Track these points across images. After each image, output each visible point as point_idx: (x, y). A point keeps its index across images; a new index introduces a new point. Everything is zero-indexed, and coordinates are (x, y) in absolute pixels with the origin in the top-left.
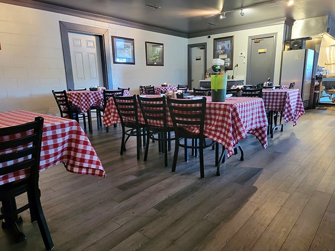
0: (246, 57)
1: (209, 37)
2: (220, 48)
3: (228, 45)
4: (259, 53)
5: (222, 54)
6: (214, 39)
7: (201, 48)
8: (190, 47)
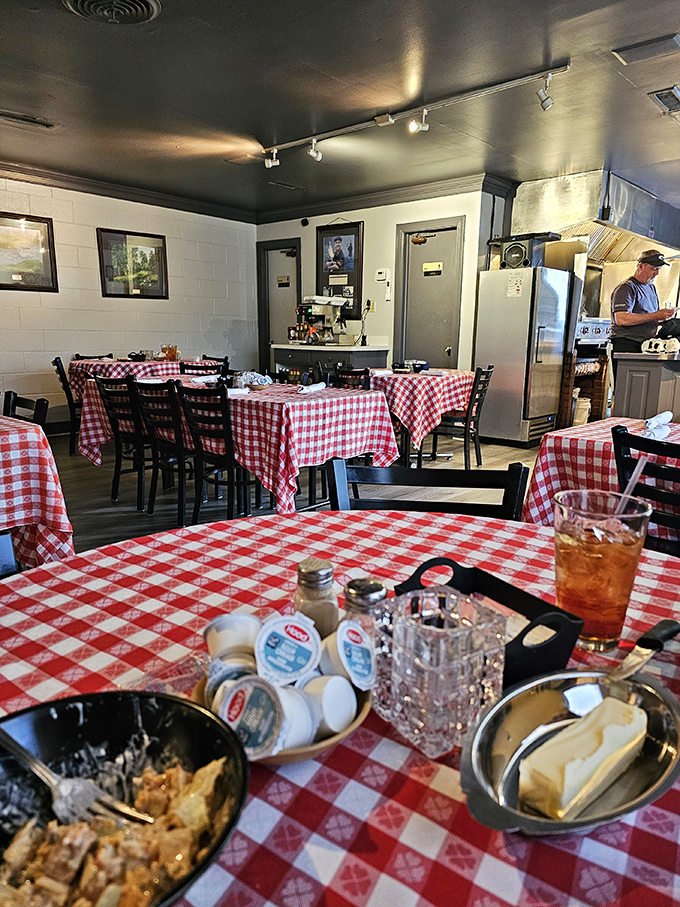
0: (392, 284)
1: (305, 223)
2: (332, 256)
3: (350, 249)
4: (427, 274)
5: (336, 272)
6: (318, 228)
7: (288, 254)
8: (263, 248)
